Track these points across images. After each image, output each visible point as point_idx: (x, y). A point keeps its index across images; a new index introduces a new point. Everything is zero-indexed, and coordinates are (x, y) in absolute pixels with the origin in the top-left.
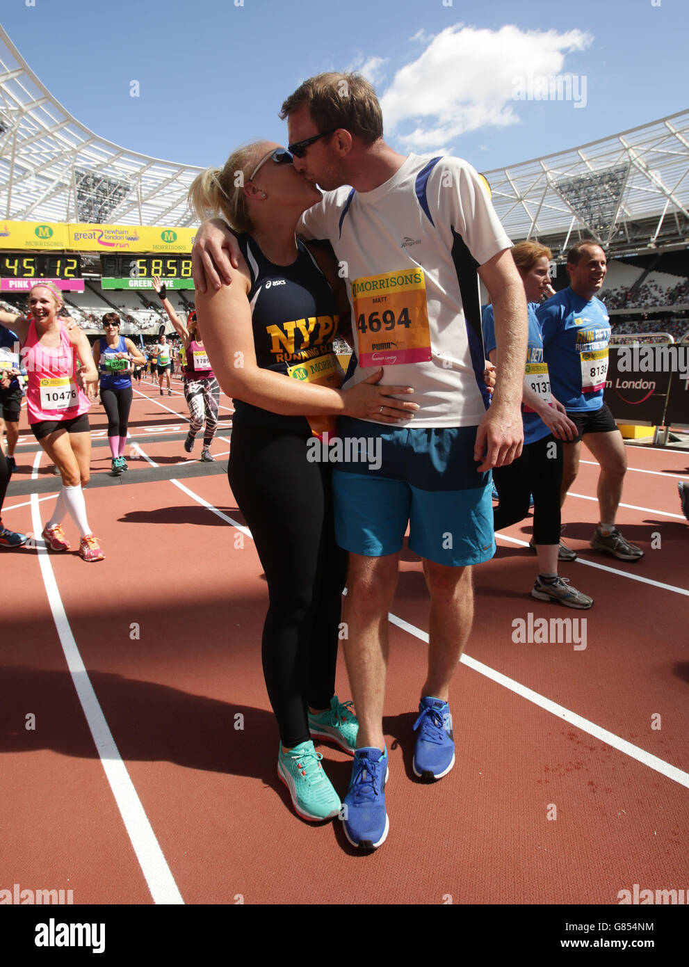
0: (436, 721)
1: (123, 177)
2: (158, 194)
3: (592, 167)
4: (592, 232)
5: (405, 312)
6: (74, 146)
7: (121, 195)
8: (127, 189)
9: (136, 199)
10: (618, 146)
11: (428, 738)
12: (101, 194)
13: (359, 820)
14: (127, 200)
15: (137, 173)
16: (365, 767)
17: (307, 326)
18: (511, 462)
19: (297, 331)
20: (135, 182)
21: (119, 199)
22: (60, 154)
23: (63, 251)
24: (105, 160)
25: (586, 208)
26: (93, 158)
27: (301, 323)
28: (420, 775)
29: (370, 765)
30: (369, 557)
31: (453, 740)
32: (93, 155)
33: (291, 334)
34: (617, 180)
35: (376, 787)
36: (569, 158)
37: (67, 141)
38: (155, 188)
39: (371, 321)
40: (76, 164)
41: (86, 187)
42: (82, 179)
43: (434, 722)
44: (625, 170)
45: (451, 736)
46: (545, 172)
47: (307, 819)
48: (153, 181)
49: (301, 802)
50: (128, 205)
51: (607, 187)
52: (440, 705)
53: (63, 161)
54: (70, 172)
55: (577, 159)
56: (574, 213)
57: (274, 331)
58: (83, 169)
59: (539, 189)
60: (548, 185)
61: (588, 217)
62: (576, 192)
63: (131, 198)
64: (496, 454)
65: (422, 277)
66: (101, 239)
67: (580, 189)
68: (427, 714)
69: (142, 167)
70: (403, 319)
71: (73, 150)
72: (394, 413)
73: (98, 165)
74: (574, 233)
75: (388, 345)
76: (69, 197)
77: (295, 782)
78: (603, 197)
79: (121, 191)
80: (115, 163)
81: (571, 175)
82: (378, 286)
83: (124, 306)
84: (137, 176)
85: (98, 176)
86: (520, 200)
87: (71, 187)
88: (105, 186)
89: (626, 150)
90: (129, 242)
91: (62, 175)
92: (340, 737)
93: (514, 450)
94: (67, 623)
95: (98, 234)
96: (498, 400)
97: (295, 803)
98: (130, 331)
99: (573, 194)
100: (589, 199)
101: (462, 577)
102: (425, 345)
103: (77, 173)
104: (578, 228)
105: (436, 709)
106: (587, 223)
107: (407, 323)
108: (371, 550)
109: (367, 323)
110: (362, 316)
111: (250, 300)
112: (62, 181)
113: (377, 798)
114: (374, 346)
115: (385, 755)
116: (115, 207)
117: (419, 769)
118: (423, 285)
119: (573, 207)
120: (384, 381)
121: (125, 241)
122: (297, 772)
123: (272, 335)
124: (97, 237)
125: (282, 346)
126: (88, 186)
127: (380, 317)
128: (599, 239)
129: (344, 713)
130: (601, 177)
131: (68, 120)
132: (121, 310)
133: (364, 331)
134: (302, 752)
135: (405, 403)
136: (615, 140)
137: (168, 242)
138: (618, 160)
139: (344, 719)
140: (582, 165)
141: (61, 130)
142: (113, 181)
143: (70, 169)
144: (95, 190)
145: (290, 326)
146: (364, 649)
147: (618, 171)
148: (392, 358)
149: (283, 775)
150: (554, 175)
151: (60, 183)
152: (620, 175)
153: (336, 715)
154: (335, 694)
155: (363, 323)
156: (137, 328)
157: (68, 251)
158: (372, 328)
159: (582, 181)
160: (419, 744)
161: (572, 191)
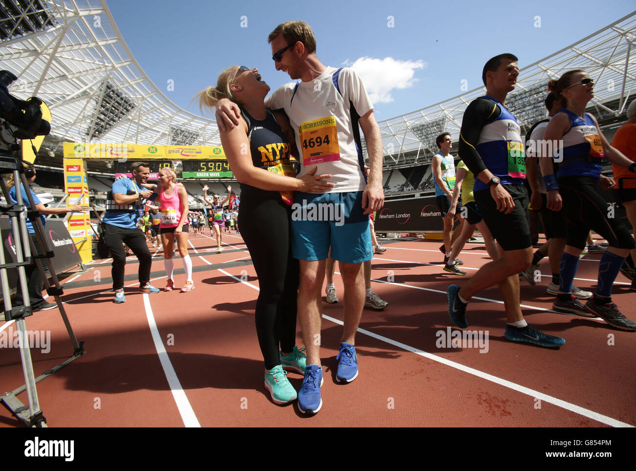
0: (348, 354)
1: (196, 129)
2: (213, 138)
3: (428, 119)
4: (430, 150)
5: (327, 137)
6: (171, 115)
7: (194, 138)
8: (198, 135)
9: (202, 140)
10: (439, 109)
11: (343, 363)
12: (184, 138)
13: (306, 400)
14: (198, 141)
15: (203, 127)
16: (310, 374)
17: (277, 147)
18: (379, 209)
19: (273, 149)
20: (201, 132)
21: (194, 140)
22: (163, 119)
23: (163, 159)
24: (186, 121)
25: (426, 138)
26: (180, 120)
27: (274, 145)
28: (339, 381)
29: (312, 373)
30: (309, 261)
31: (357, 364)
32: (180, 119)
33: (270, 150)
34: (440, 125)
35: (316, 384)
36: (417, 115)
37: (167, 113)
38: (212, 134)
39: (310, 143)
40: (171, 123)
41: (177, 135)
42: (175, 131)
43: (347, 355)
44: (443, 120)
45: (356, 362)
46: (405, 122)
47: (279, 403)
48: (211, 131)
49: (275, 396)
50: (198, 144)
51: (435, 128)
52: (350, 346)
53: (165, 122)
54: (169, 128)
55: (420, 115)
56: (420, 141)
57: (262, 149)
58: (176, 126)
59: (403, 130)
60: (407, 128)
61: (427, 143)
62: (421, 131)
63: (200, 140)
64: (373, 203)
65: (335, 121)
66: (183, 153)
67: (422, 129)
68: (343, 351)
69: (205, 125)
70: (326, 140)
71: (170, 116)
72: (323, 188)
73: (183, 124)
74: (421, 151)
75: (319, 154)
76: (168, 140)
77: (272, 386)
78: (434, 133)
79: (194, 136)
80: (191, 123)
81: (418, 123)
82: (313, 126)
83: (197, 194)
84: (203, 129)
85: (183, 129)
86: (394, 135)
87: (169, 135)
88: (186, 134)
89: (443, 110)
90: (196, 154)
91: (164, 129)
92: (298, 367)
93: (381, 202)
94: (157, 331)
95: (181, 150)
96: (372, 179)
97: (273, 397)
98: (200, 207)
99: (419, 132)
100: (427, 134)
101: (360, 272)
102: (337, 153)
103: (172, 128)
104: (424, 148)
105: (348, 348)
106: (427, 146)
107: (328, 142)
108: (311, 257)
109: (308, 144)
110: (305, 141)
111: (248, 136)
112: (164, 132)
113: (316, 389)
114: (311, 155)
115: (321, 370)
116: (191, 145)
117: (339, 378)
118: (335, 124)
119: (420, 138)
120: (317, 173)
121: (195, 154)
122: (274, 381)
123: (261, 151)
124: (180, 152)
125: (267, 157)
126: (178, 134)
127: (314, 140)
128: (434, 153)
129: (301, 354)
130: (432, 123)
131: (168, 102)
132: (195, 196)
133: (306, 148)
134: (276, 370)
135: (328, 183)
136: (437, 106)
137: (217, 154)
138: (440, 116)
139: (300, 357)
140: (423, 118)
141: (164, 107)
142: (190, 132)
143: (168, 126)
144: (181, 136)
145: (269, 146)
146: (308, 311)
147: (440, 121)
148: (321, 159)
149: (267, 385)
150: (410, 123)
151: (163, 133)
152: (441, 122)
153: (296, 354)
154: (296, 345)
155: (306, 144)
156: (203, 205)
157: (165, 159)
158: (311, 147)
159: (423, 125)
160: (339, 366)
161: (419, 130)
